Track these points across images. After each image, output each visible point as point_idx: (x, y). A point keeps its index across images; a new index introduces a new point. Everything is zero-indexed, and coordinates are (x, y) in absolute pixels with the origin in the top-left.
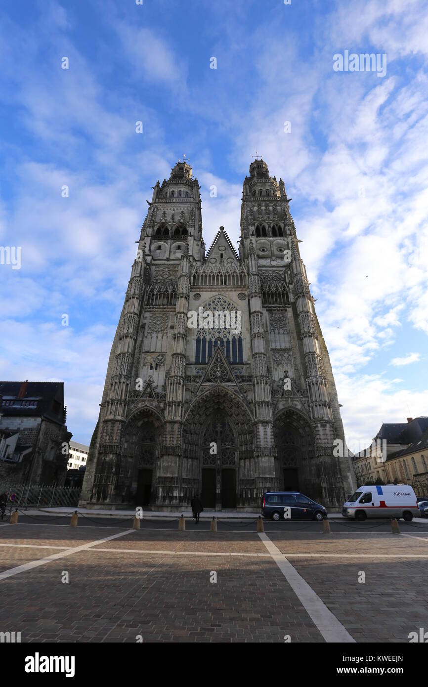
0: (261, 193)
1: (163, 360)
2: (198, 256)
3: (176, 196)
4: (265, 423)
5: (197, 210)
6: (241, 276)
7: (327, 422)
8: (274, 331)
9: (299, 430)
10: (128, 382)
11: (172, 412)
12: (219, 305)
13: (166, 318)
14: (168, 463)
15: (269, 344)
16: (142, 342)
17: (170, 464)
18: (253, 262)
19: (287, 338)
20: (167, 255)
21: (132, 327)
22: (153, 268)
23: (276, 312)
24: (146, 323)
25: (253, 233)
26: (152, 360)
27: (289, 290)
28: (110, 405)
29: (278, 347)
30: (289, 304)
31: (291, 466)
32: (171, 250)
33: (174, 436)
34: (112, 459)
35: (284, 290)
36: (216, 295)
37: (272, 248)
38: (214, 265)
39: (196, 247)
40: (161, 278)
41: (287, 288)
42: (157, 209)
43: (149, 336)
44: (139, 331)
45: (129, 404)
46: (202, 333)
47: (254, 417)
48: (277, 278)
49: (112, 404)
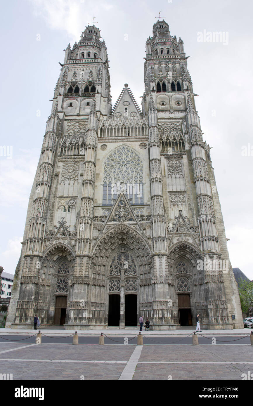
0: (162, 52)
1: (74, 204)
2: (105, 111)
3: (85, 57)
4: (160, 255)
5: (104, 69)
6: (143, 128)
7: (214, 254)
8: (171, 176)
9: (191, 260)
10: (44, 223)
11: (81, 248)
12: (123, 154)
13: (77, 167)
14: (78, 290)
15: (167, 187)
16: (56, 188)
17: (80, 291)
18: (153, 115)
19: (182, 181)
20: (77, 112)
21: (47, 175)
22: (65, 123)
23: (173, 159)
24: (59, 172)
25: (153, 88)
26: (65, 204)
27: (185, 139)
28: (29, 243)
29: (175, 190)
30: (184, 152)
31: (184, 291)
32: (81, 107)
33: (83, 268)
34: (32, 288)
35: (181, 139)
36: (121, 145)
37: (171, 102)
38: (119, 118)
39: (103, 103)
40: (72, 131)
41: (183, 138)
42: (68, 69)
43: (63, 183)
44: (53, 179)
45: (45, 242)
46: (108, 179)
47: (152, 251)
48: (175, 128)
49: (31, 242)
